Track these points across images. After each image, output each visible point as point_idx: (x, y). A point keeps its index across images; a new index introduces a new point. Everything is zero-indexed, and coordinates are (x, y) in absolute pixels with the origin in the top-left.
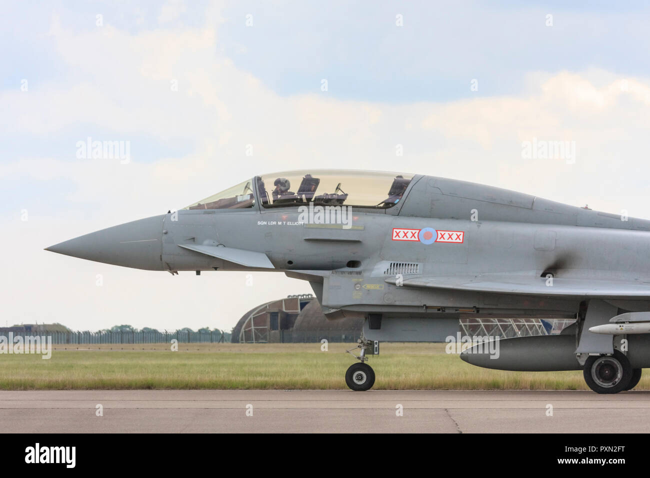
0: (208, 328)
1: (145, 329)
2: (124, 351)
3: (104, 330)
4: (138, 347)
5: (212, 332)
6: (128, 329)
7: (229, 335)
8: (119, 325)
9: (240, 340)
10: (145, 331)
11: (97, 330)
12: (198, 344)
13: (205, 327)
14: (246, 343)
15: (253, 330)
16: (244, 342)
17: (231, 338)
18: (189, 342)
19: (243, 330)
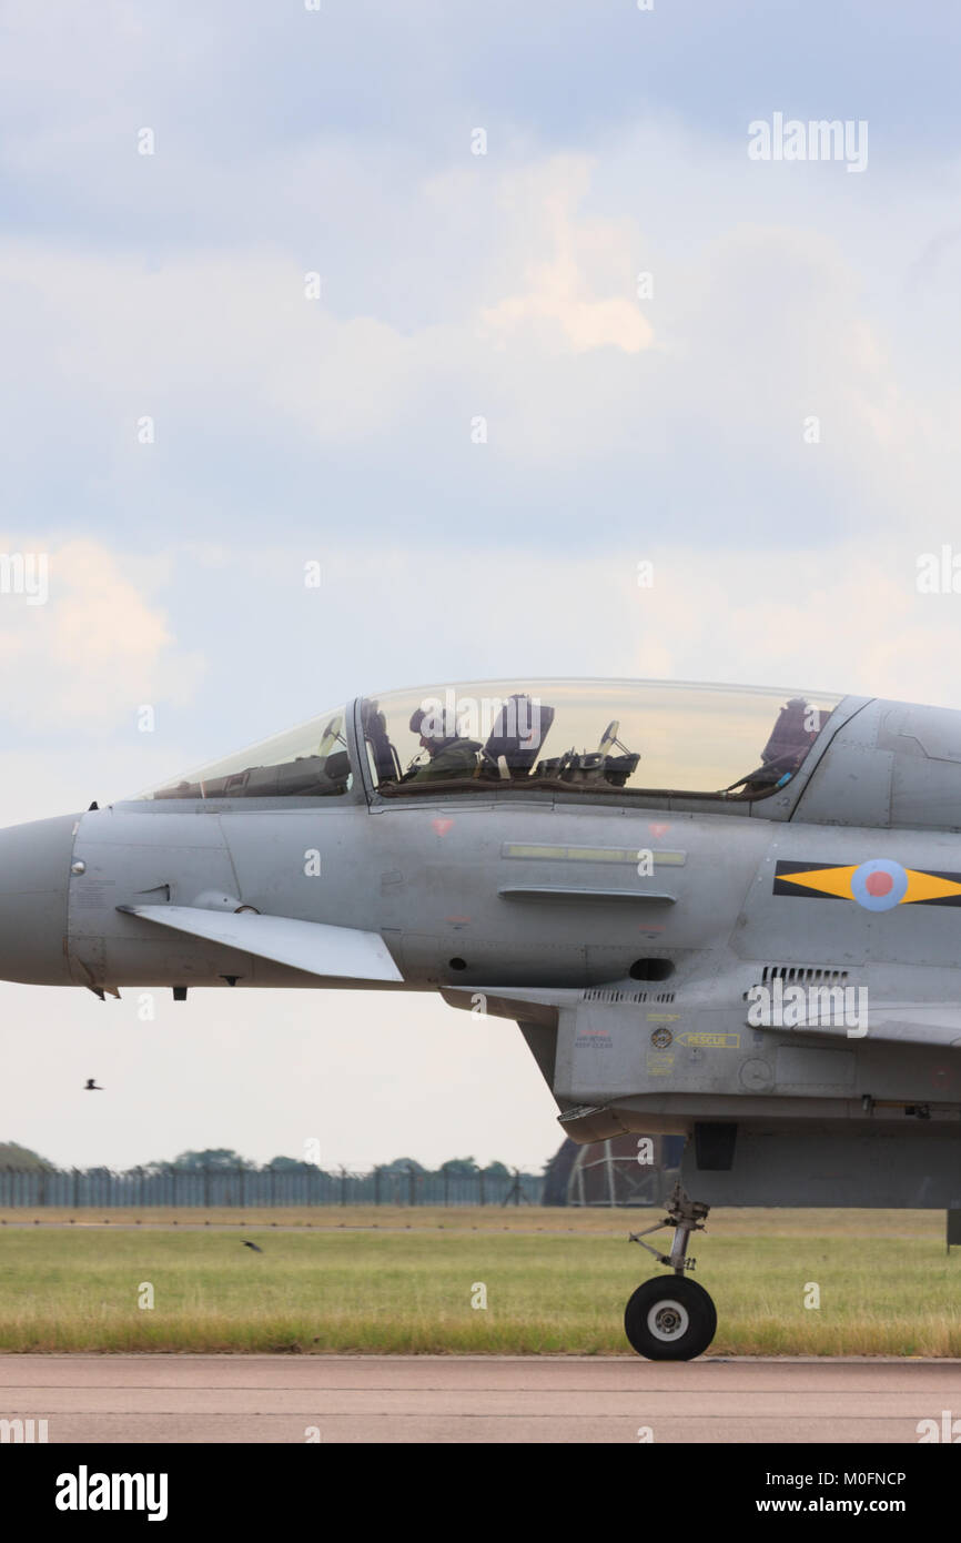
0: (471, 1159)
1: (279, 1161)
2: (214, 1230)
3: (152, 1164)
4: (255, 1220)
5: (482, 1173)
6: (225, 1161)
7: (536, 1180)
8: (200, 1148)
9: (570, 1194)
10: (277, 1167)
11: (129, 1165)
12: (441, 1209)
13: (461, 1156)
14: (588, 1205)
15: (610, 1168)
16: (582, 1202)
17: (541, 1190)
18: (412, 1203)
19: (578, 1167)
